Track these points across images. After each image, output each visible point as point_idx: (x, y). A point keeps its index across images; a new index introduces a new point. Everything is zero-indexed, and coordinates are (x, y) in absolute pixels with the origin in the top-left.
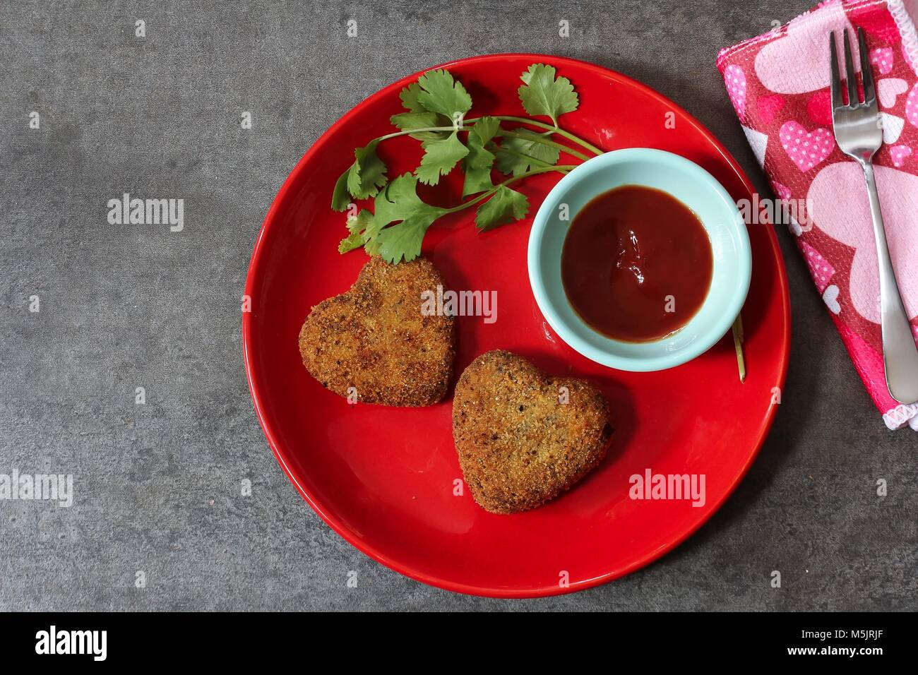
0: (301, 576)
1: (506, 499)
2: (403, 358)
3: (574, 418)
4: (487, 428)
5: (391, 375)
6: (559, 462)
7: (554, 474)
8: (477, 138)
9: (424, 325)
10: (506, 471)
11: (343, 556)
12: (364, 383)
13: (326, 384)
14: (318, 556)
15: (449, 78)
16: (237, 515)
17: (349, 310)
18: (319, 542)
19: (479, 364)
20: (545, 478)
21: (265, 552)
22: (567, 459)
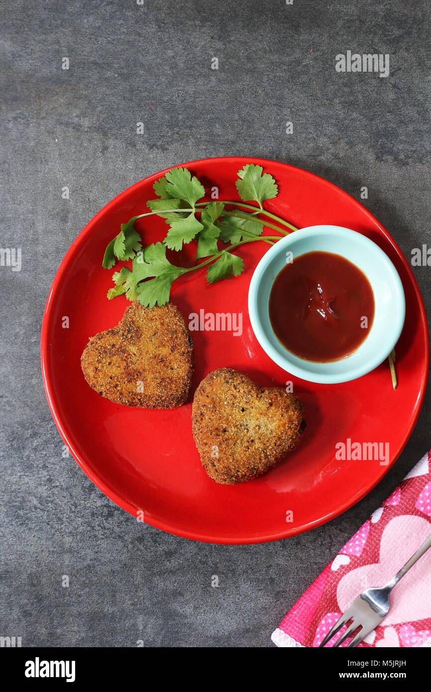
0: (89, 551)
1: (232, 474)
2: (157, 375)
3: (281, 416)
4: (219, 424)
5: (149, 387)
6: (270, 447)
7: (266, 456)
8: (209, 217)
9: (172, 351)
10: (232, 454)
11: (119, 536)
12: (129, 393)
13: (101, 393)
14: (101, 537)
15: (188, 174)
16: (41, 510)
17: (118, 340)
18: (101, 527)
19: (212, 378)
20: (260, 459)
21: (63, 536)
22: (275, 445)
